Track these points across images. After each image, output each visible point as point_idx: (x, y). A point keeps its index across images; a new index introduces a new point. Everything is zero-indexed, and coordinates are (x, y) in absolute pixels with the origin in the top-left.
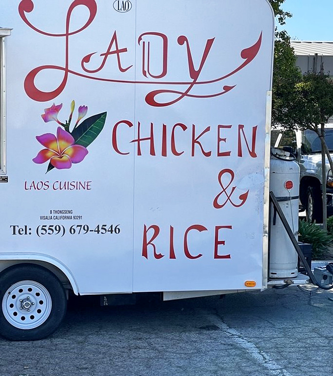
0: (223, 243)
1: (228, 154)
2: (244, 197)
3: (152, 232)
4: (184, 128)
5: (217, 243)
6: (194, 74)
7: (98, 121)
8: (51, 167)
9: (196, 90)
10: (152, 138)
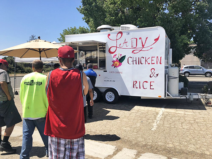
0: (152, 85)
1: (154, 63)
2: (157, 75)
3: (135, 83)
4: (143, 58)
5: (151, 86)
6: (143, 46)
7: (124, 57)
8: (115, 67)
9: (143, 49)
10: (136, 60)
